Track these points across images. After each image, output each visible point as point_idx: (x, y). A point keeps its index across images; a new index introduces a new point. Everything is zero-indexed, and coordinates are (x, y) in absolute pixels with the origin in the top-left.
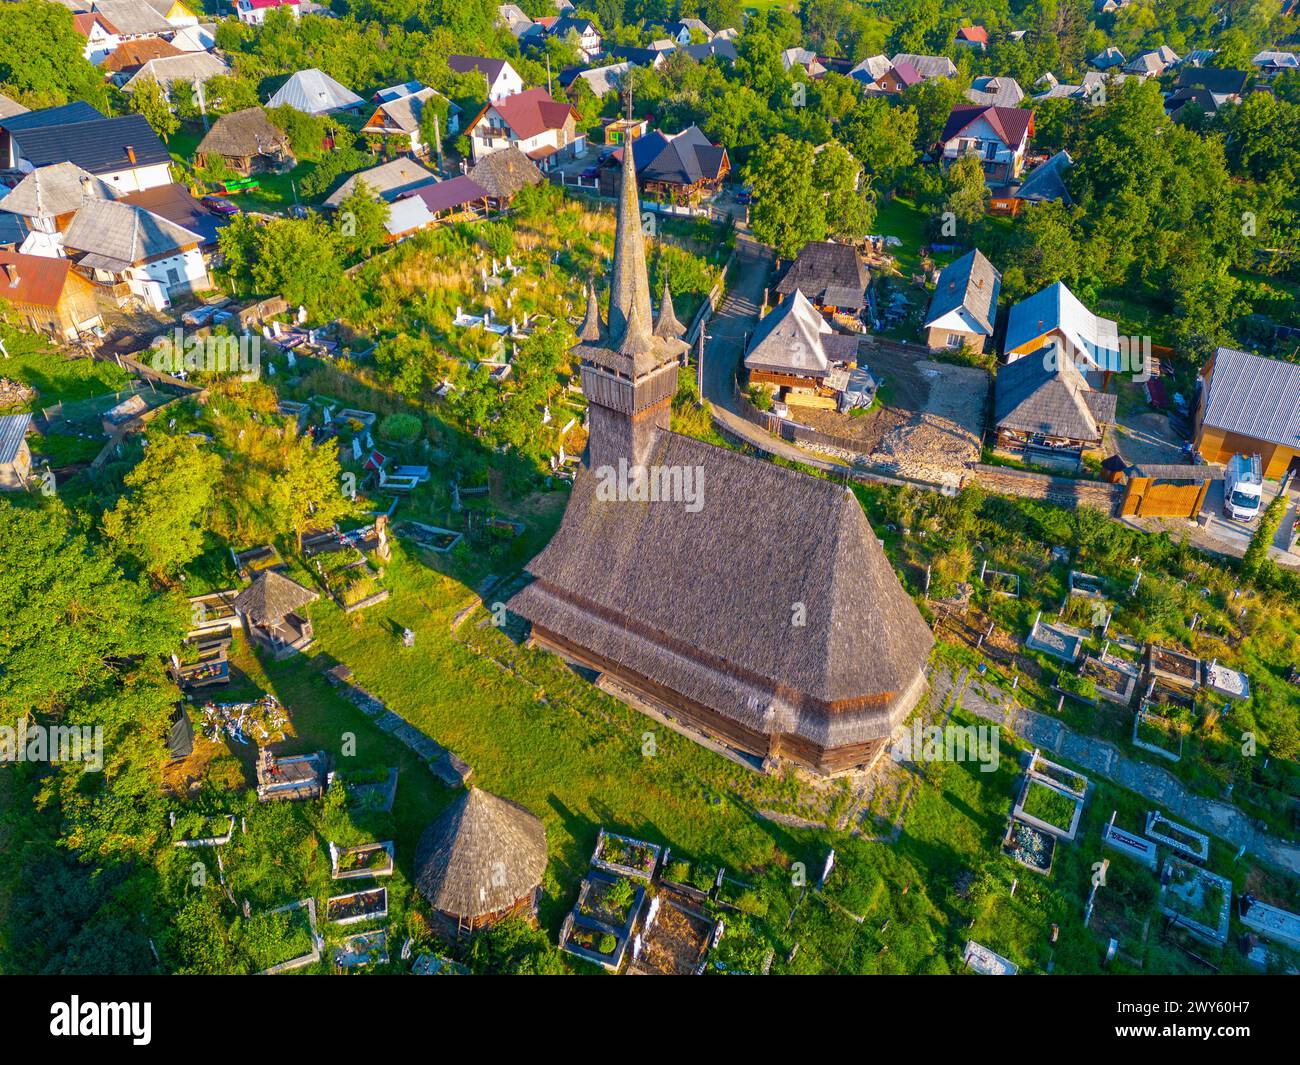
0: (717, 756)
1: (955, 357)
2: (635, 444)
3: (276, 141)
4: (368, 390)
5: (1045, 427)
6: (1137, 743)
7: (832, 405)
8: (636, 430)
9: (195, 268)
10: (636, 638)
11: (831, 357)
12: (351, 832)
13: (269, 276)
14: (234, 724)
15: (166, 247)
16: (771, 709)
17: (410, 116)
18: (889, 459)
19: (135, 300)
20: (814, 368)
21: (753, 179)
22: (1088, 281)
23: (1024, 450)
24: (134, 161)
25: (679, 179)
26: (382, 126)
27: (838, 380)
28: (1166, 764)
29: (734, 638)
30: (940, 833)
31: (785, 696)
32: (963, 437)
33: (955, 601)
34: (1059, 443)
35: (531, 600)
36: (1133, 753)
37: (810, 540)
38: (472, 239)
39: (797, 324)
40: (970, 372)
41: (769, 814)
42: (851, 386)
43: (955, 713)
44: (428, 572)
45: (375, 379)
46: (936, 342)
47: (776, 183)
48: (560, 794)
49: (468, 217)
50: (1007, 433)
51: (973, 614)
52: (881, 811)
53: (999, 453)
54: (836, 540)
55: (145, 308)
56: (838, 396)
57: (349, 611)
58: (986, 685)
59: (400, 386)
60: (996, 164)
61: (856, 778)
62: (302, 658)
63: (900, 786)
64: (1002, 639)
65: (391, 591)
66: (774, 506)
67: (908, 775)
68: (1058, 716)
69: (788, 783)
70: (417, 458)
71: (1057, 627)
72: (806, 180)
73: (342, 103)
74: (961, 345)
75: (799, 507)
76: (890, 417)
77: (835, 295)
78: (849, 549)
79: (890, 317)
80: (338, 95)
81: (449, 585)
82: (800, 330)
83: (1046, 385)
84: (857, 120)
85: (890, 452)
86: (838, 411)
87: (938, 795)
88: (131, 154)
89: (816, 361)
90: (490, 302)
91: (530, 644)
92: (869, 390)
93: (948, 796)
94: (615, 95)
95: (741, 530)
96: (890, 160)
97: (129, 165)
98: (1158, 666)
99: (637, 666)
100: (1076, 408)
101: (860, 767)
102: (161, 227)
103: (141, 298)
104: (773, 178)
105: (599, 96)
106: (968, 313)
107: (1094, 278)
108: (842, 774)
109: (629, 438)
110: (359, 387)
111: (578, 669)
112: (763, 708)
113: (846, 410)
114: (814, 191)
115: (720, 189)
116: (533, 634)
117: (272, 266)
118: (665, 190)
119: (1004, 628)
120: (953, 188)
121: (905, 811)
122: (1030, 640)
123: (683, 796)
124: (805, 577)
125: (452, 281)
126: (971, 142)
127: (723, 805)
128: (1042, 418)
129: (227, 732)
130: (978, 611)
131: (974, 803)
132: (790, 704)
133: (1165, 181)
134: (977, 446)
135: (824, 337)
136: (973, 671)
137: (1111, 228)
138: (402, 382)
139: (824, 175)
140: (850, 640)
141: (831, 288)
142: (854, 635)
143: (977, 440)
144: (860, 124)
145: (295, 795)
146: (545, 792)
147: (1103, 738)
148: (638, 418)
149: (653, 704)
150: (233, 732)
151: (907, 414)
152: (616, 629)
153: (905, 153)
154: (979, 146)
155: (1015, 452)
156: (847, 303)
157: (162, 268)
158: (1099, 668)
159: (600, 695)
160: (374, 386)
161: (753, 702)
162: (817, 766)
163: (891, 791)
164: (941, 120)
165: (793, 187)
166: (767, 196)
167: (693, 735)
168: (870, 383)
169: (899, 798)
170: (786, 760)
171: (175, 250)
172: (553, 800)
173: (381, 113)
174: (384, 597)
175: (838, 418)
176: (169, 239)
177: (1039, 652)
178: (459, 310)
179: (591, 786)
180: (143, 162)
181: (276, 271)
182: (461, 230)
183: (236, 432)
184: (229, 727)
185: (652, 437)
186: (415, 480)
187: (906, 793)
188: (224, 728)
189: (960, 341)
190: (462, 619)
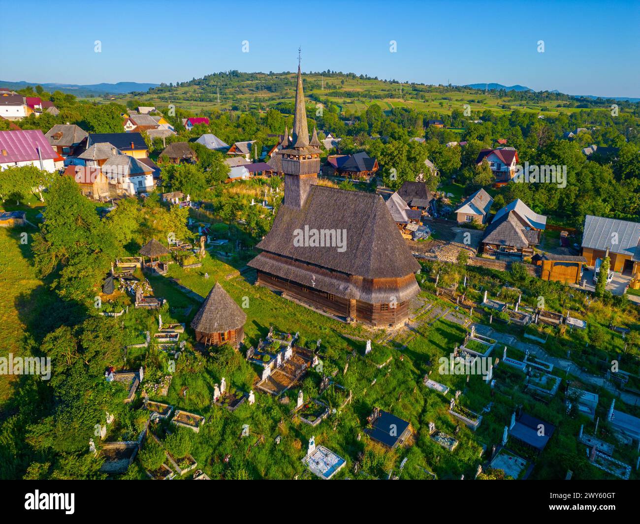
0: (329, 318)
1: (469, 226)
2: (301, 188)
3: (191, 153)
4: (209, 218)
5: (503, 242)
6: (526, 335)
7: (410, 237)
8: (301, 183)
9: (149, 182)
10: (298, 269)
11: (409, 217)
12: (169, 319)
13: (177, 183)
14: (131, 287)
15: (140, 171)
16: (349, 288)
17: (247, 148)
18: (433, 255)
19: (124, 191)
20: (401, 220)
21: (381, 157)
22: (537, 206)
23: (495, 254)
24: (133, 148)
25: (355, 170)
26: (234, 152)
27: (413, 227)
28: (539, 344)
29: (335, 260)
30: (424, 351)
31: (355, 284)
32: (469, 249)
33: (449, 288)
34: (512, 251)
35: (258, 260)
36: (523, 340)
37: (366, 217)
38: (263, 183)
39: (394, 202)
40: (476, 231)
41: (346, 336)
42: (419, 230)
43: (441, 319)
44: (219, 262)
45: (213, 214)
46: (461, 219)
47: (391, 159)
48: (258, 321)
49: (264, 177)
50: (488, 247)
51: (458, 295)
52: (398, 341)
53: (484, 256)
54: (375, 216)
55: (127, 194)
56: (413, 234)
57: (184, 268)
58: (458, 314)
59: (222, 214)
60: (501, 172)
61: (389, 330)
62: (162, 277)
63: (409, 336)
64: (470, 303)
65: (203, 265)
66: (353, 207)
67: (413, 333)
68: (489, 325)
69: (358, 328)
70: (224, 237)
71: (497, 302)
72: (404, 158)
73: (220, 147)
74: (472, 220)
75: (362, 206)
76: (436, 242)
77: (416, 202)
78: (380, 219)
79: (442, 213)
80: (219, 144)
81: (227, 266)
82: (395, 205)
83: (503, 224)
84: (437, 153)
85: (434, 252)
86: (412, 239)
87: (426, 341)
88: (133, 145)
89: (403, 218)
90: (266, 198)
91: (257, 284)
92: (427, 233)
93: (431, 341)
94: (335, 149)
95: (340, 218)
96: (449, 165)
97: (131, 149)
98: (542, 315)
99: (298, 280)
100: (517, 233)
101: (391, 325)
102: (138, 164)
103: (126, 190)
104: (390, 157)
105: (328, 149)
106: (473, 205)
107: (539, 205)
108: (382, 328)
109: (298, 186)
110: (206, 216)
111: (275, 292)
112: (346, 289)
113: (416, 239)
114: (408, 162)
115: (374, 176)
116: (259, 280)
117: (179, 180)
118: (350, 175)
119: (472, 300)
120: (476, 174)
121: (409, 342)
122: (482, 303)
123: (311, 327)
124: (363, 231)
125: (252, 192)
126: (490, 163)
127: (327, 331)
128: (502, 238)
129: (127, 289)
130: (460, 294)
131: (443, 345)
132: (357, 287)
133: (577, 174)
134: (474, 253)
135: (406, 211)
136: (452, 309)
137: (547, 186)
138: (223, 212)
139: (413, 156)
140: (381, 255)
141: (414, 199)
142: (382, 253)
143: (475, 250)
144: (438, 154)
145: (150, 308)
146: (252, 319)
147: (510, 333)
148: (302, 177)
149: (305, 302)
150: (130, 290)
151: (445, 242)
152: (290, 267)
153: (456, 162)
154: (492, 165)
155: (492, 255)
156: (421, 205)
157: (137, 179)
158: (513, 313)
159: (283, 300)
160: (211, 216)
161: (341, 287)
162: (371, 322)
163: (404, 336)
164: (475, 157)
165: (398, 161)
166: (388, 165)
167: (320, 312)
168: (428, 230)
169: (407, 338)
170: (358, 321)
171: (142, 173)
172: (254, 322)
173: (235, 147)
174: (200, 266)
175: (412, 242)
176: (141, 169)
177: (485, 307)
178: (253, 200)
179: (272, 320)
180: (136, 148)
181: (181, 181)
182: (260, 180)
183: (153, 221)
184: (128, 287)
185: (308, 188)
186: (222, 243)
187: (410, 338)
188: (126, 288)
189: (472, 219)
190: (231, 277)
